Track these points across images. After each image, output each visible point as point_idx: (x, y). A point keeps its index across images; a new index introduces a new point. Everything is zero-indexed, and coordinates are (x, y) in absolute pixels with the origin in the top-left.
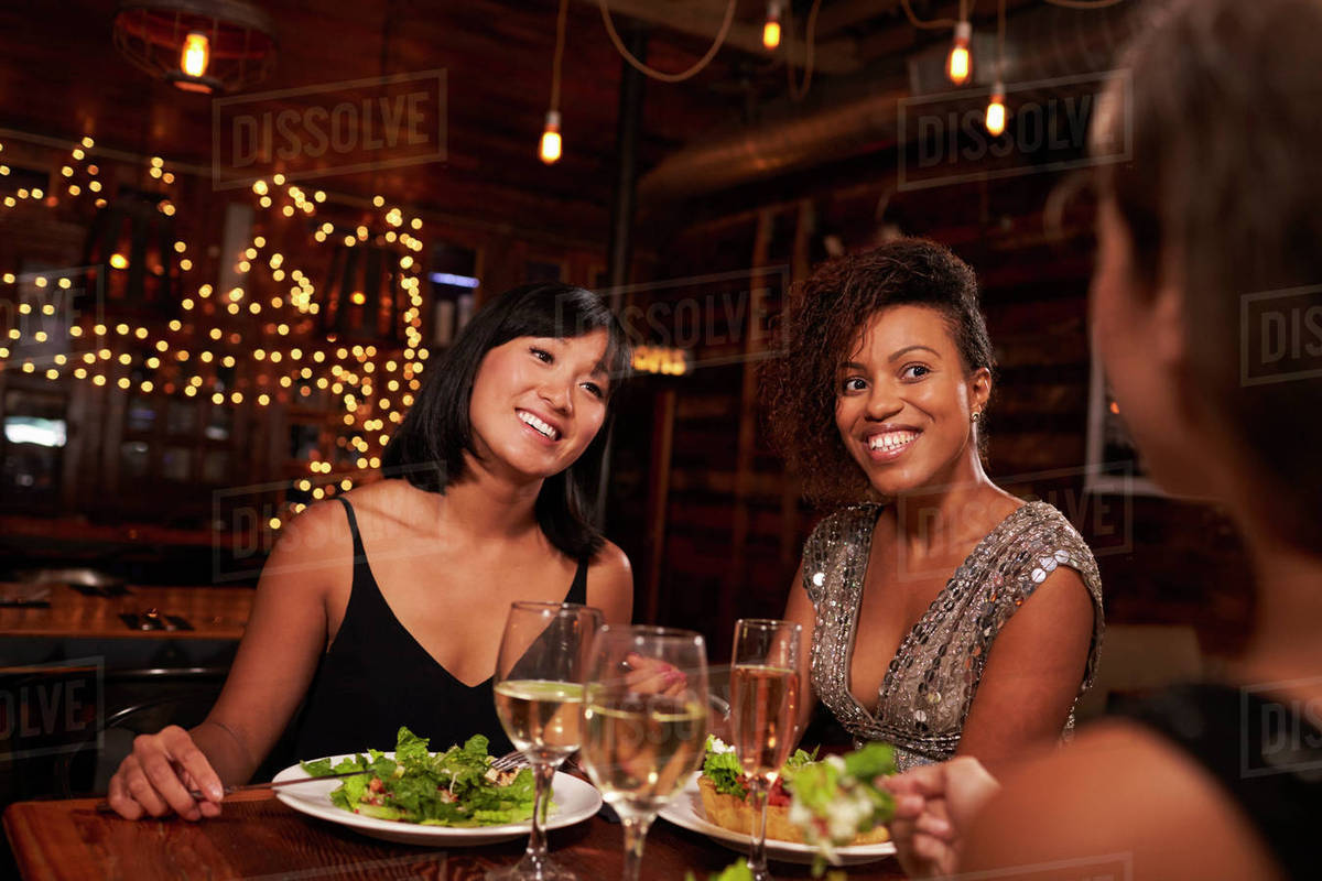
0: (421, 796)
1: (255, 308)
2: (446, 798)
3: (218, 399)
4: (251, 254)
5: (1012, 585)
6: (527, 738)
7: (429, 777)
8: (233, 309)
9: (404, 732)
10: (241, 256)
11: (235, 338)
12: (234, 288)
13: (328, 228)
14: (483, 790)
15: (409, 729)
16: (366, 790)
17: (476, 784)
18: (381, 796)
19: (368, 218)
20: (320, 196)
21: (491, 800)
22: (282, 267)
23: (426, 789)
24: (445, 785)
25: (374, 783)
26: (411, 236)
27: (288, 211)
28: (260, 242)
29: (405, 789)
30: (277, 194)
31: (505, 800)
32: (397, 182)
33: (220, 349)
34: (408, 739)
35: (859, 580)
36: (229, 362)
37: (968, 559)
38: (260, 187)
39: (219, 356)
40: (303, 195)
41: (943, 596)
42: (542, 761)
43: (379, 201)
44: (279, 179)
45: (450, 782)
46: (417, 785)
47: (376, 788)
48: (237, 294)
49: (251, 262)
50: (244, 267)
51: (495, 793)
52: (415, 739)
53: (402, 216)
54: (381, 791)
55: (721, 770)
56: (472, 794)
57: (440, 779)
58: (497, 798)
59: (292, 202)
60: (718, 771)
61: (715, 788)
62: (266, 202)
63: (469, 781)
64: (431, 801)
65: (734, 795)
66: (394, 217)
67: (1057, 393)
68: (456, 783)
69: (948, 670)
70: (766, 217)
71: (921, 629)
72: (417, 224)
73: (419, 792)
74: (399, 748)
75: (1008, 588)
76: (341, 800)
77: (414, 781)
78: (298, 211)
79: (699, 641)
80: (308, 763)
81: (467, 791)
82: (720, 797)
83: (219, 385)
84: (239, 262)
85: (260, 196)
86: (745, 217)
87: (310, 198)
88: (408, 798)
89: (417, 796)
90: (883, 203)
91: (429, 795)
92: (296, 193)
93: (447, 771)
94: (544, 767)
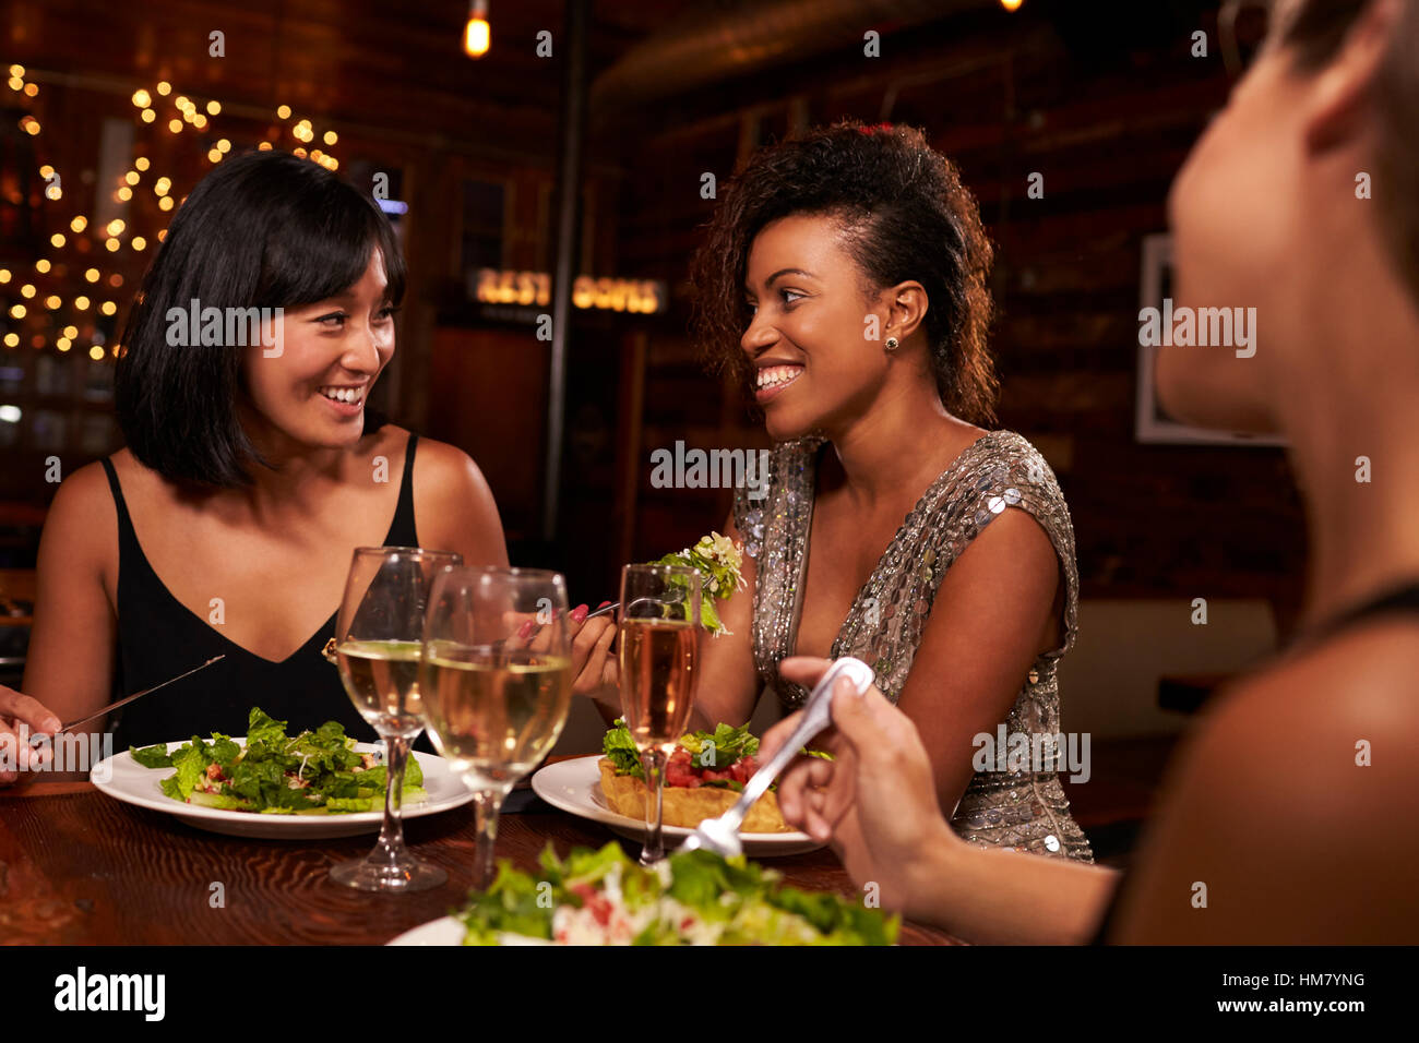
0: (262, 782)
1: (139, 244)
2: (295, 784)
3: (97, 353)
4: (133, 178)
5: (954, 528)
6: (376, 707)
7: (275, 761)
8: (113, 246)
9: (256, 714)
10: (120, 181)
11: (116, 280)
12: (114, 219)
13: (224, 146)
14: (337, 775)
15: (262, 710)
16: (201, 777)
17: (331, 767)
18: (219, 785)
19: (274, 133)
20: (214, 108)
21: (347, 786)
22: (170, 193)
23: (270, 774)
24: (292, 770)
25: (211, 769)
26: (325, 153)
27: (175, 126)
28: (143, 164)
29: (246, 774)
30: (163, 107)
31: (366, 785)
32: (305, 89)
33: (98, 294)
34: (260, 723)
35: (803, 535)
36: (109, 308)
37: (918, 503)
38: (141, 98)
39: (97, 302)
40: (193, 105)
41: (892, 547)
42: (396, 734)
43: (284, 112)
44: (164, 88)
45: (299, 765)
46: (260, 770)
47: (214, 774)
48: (116, 227)
49: (133, 188)
50: (125, 195)
51: (351, 778)
52: (271, 722)
53: (313, 129)
54: (220, 778)
55: (623, 751)
56: (327, 778)
57: (289, 763)
58: (354, 783)
59: (180, 115)
60: (616, 751)
61: (614, 769)
62: (149, 116)
63: (321, 764)
64: (274, 787)
65: (635, 777)
66: (303, 131)
67: (1101, 323)
68: (306, 767)
69: (897, 633)
70: (751, 120)
71: (870, 589)
72: (331, 138)
73: (260, 776)
74: (251, 733)
75: (950, 532)
76: (172, 788)
77: (258, 766)
78: (188, 126)
79: (558, 580)
80: (138, 749)
81: (320, 776)
82: (619, 779)
83: (97, 336)
84: (119, 188)
85: (141, 110)
86: (724, 121)
87: (201, 110)
88: (247, 783)
89: (257, 781)
90: (890, 99)
91: (274, 780)
92: (184, 104)
93: (299, 754)
94: (397, 741)
